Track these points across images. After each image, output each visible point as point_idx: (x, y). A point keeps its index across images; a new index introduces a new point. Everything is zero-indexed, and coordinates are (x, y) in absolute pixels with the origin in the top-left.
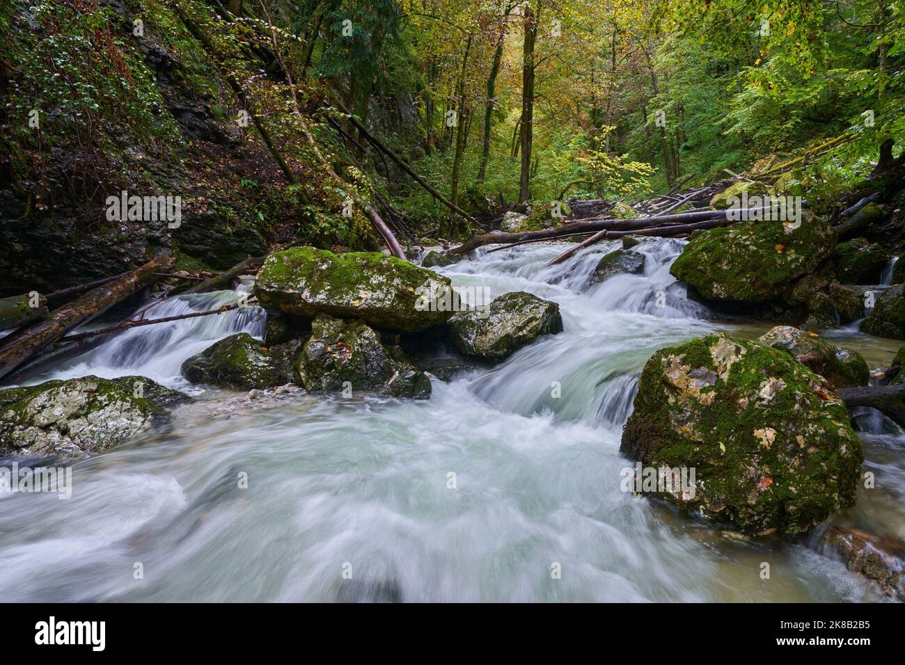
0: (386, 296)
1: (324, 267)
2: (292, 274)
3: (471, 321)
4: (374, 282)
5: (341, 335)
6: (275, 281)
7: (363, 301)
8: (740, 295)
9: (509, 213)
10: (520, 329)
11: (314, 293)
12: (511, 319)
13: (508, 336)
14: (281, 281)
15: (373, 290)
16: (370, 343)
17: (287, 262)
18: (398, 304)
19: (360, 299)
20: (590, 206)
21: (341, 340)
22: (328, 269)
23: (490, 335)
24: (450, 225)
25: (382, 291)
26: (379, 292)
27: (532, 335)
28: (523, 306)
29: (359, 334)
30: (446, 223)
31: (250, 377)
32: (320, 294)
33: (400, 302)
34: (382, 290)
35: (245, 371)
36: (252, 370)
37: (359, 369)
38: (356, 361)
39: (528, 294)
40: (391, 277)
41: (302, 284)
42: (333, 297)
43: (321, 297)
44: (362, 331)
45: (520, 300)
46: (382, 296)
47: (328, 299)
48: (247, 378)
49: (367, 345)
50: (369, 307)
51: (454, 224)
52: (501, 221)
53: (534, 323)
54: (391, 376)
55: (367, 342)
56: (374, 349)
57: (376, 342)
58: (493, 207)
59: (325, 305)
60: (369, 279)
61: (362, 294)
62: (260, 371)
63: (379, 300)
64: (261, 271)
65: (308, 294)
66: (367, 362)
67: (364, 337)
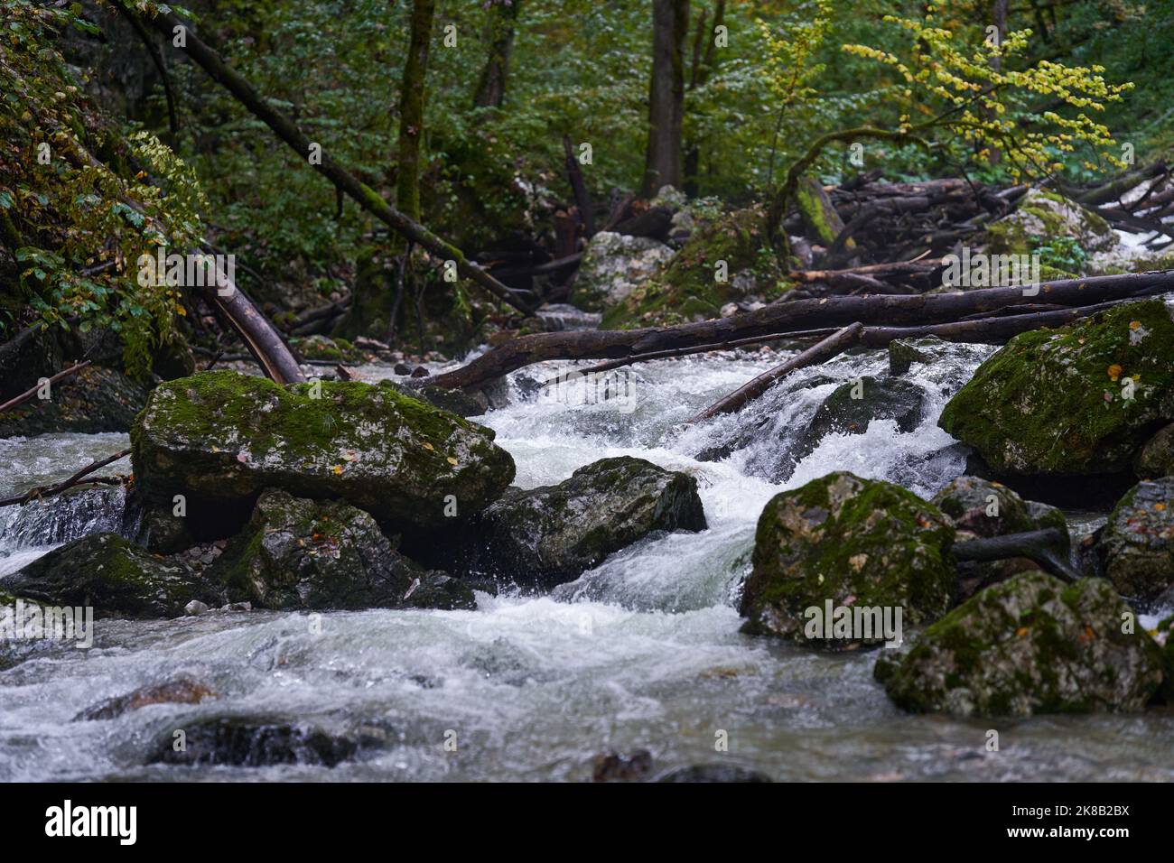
0: (388, 457)
1: (268, 407)
2: (211, 421)
3: (532, 511)
4: (363, 433)
5: (314, 522)
6: (182, 431)
7: (348, 466)
8: (1047, 463)
9: (605, 237)
10: (623, 517)
11: (259, 452)
12: (607, 503)
13: (600, 529)
14: (194, 432)
15: (363, 448)
16: (368, 534)
17: (196, 398)
18: (409, 471)
19: (343, 462)
20: (915, 210)
21: (316, 530)
22: (274, 410)
23: (568, 532)
24: (394, 288)
25: (380, 450)
26: (373, 450)
27: (642, 528)
28: (627, 480)
29: (347, 520)
30: (379, 281)
31: (156, 597)
32: (270, 454)
33: (411, 468)
34: (379, 448)
35: (143, 589)
36: (156, 587)
37: (355, 575)
38: (348, 561)
39: (637, 460)
40: (392, 426)
41: (233, 437)
42: (294, 459)
43: (273, 459)
44: (351, 516)
45: (624, 469)
46: (380, 457)
47: (286, 462)
48: (150, 599)
49: (363, 538)
50: (361, 475)
51: (409, 285)
52: (575, 266)
53: (648, 507)
54: (407, 587)
55: (362, 533)
56: (375, 543)
57: (378, 533)
58: (541, 213)
59: (283, 472)
60: (353, 429)
61: (345, 454)
62: (170, 588)
63: (377, 464)
64: (153, 416)
65: (249, 455)
66: (366, 564)
67: (357, 525)
